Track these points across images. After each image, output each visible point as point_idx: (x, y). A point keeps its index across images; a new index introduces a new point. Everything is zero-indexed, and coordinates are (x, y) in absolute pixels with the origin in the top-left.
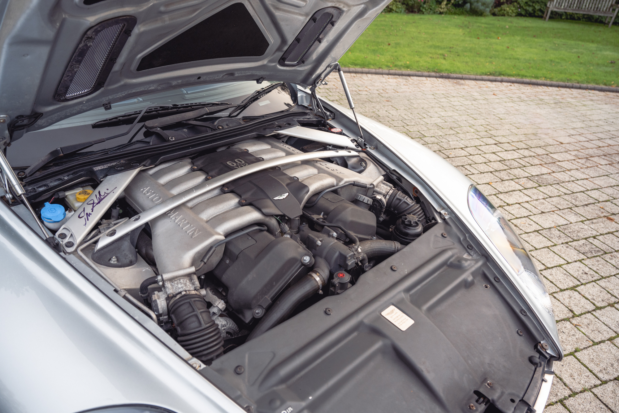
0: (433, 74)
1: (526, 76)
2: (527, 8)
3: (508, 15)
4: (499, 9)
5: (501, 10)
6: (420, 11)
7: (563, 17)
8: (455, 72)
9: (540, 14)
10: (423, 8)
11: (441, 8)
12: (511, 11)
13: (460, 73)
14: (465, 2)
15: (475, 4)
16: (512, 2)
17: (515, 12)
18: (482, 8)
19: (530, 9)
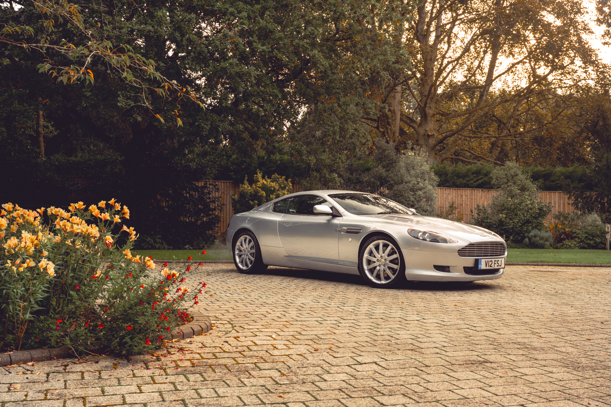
1: (561, 262)
2: (589, 242)
3: (571, 248)
4: (561, 243)
5: (563, 245)
9: (603, 246)
12: (573, 245)
14: (524, 238)
15: (533, 239)
16: (573, 238)
17: (578, 245)
18: (541, 242)
19: (592, 242)
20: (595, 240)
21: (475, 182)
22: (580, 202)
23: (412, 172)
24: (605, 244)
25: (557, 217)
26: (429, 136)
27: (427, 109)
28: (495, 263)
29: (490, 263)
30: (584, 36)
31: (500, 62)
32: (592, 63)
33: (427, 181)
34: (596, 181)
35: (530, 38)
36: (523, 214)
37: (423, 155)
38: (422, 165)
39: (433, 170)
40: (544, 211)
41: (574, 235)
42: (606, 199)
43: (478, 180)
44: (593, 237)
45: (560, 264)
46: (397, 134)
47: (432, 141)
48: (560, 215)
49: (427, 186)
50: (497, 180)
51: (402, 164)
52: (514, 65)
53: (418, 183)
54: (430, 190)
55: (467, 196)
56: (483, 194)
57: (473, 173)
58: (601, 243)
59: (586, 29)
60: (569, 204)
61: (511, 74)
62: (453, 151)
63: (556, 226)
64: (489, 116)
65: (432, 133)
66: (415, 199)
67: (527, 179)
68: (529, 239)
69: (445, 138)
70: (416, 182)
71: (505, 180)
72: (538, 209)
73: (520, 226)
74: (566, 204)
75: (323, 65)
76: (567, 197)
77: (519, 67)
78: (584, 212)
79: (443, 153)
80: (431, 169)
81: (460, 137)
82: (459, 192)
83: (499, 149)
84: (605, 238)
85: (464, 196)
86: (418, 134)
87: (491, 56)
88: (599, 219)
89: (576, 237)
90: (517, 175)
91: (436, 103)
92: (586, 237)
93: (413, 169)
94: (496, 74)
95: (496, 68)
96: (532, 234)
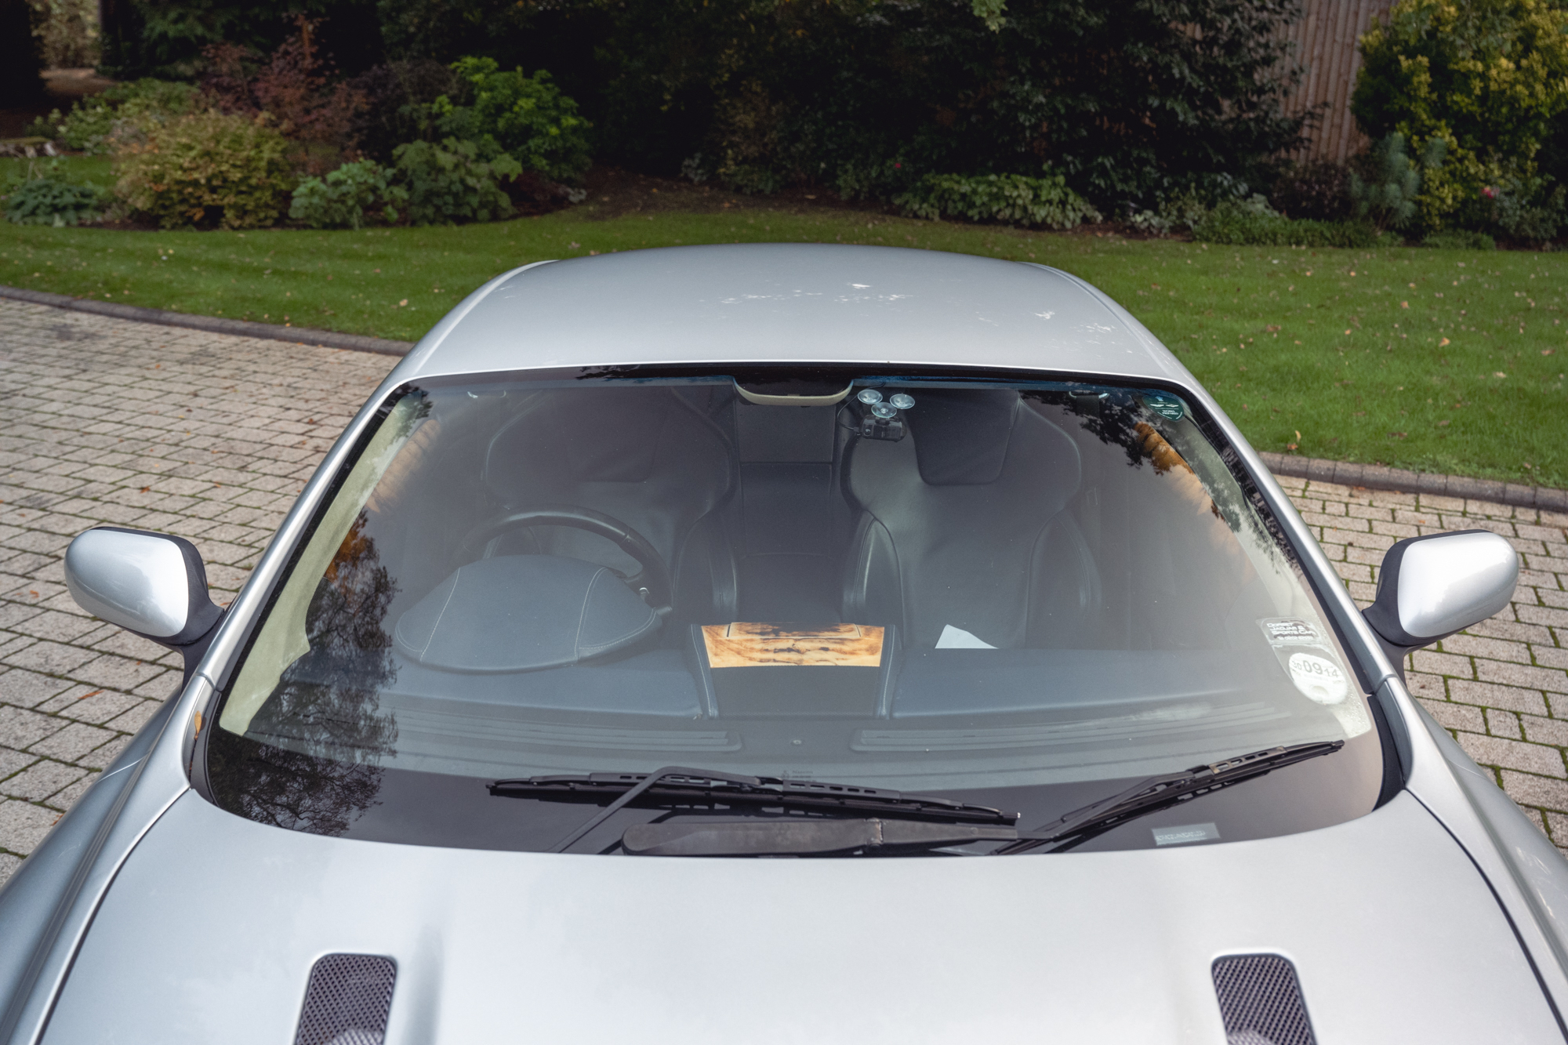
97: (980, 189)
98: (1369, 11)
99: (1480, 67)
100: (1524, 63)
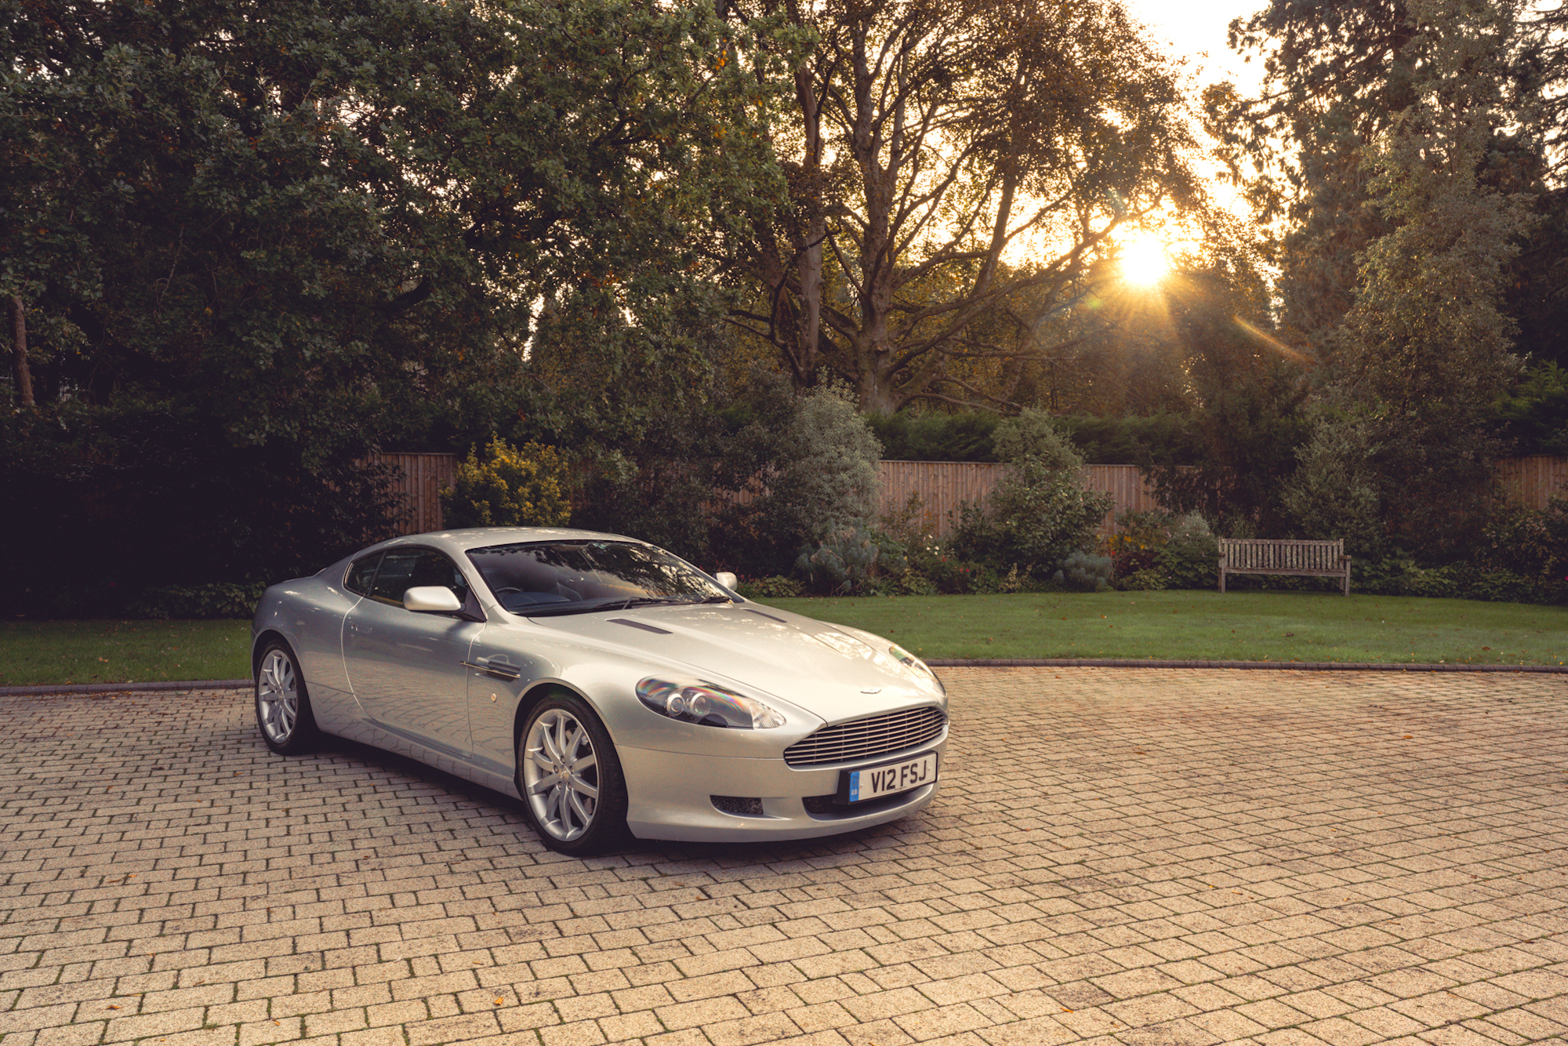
0: (961, 661)
1: (1120, 656)
2: (1184, 573)
3: (1150, 588)
4: (1129, 578)
5: (1134, 580)
6: (966, 590)
7: (1264, 587)
8: (998, 656)
9: (1213, 582)
10: (973, 583)
11: (1008, 582)
12: (1153, 581)
13: (1009, 657)
14: (1054, 569)
15: (1074, 570)
16: (1153, 566)
17: (1162, 580)
18: (1090, 576)
19: (1191, 575)
20: (1196, 570)
21: (962, 449)
22: (1168, 489)
23: (829, 432)
24: (1216, 579)
25: (1123, 522)
26: (878, 353)
27: (874, 298)
28: (904, 776)
29: (888, 778)
30: (1180, 153)
31: (1021, 206)
32: (1195, 204)
33: (858, 452)
34: (1201, 446)
35: (1078, 159)
36: (1053, 519)
37: (852, 397)
38: (848, 418)
39: (872, 428)
40: (1095, 512)
41: (1155, 560)
42: (1218, 484)
43: (969, 444)
44: (1193, 563)
45: (1117, 660)
46: (814, 350)
47: (886, 363)
48: (1129, 516)
49: (857, 463)
50: (1004, 446)
51: (807, 415)
52: (1043, 212)
53: (840, 455)
54: (865, 470)
55: (947, 477)
56: (979, 473)
57: (959, 431)
58: (1209, 575)
59: (1183, 138)
60: (1146, 493)
61: (1042, 231)
62: (926, 382)
63: (1122, 539)
64: (999, 314)
65: (885, 347)
66: (834, 488)
67: (1063, 444)
68: (1066, 571)
69: (909, 357)
70: (836, 455)
71: (1020, 447)
72: (1085, 507)
73: (1048, 545)
74: (1142, 493)
75: (569, 197)
76: (1144, 478)
77: (1058, 215)
78: (1176, 511)
79: (906, 388)
80: (867, 426)
81: (941, 354)
82: (930, 468)
83: (1018, 377)
84: (1217, 566)
85: (940, 478)
86: (855, 348)
87: (1001, 193)
88: (1205, 525)
89: (1159, 563)
90: (1043, 436)
91: (893, 286)
92: (1179, 564)
93: (831, 426)
94: (1010, 228)
95: (1010, 218)
96: (1071, 561)
97: (202, 593)
98: (425, 477)
99: (517, 506)
100: (539, 504)
